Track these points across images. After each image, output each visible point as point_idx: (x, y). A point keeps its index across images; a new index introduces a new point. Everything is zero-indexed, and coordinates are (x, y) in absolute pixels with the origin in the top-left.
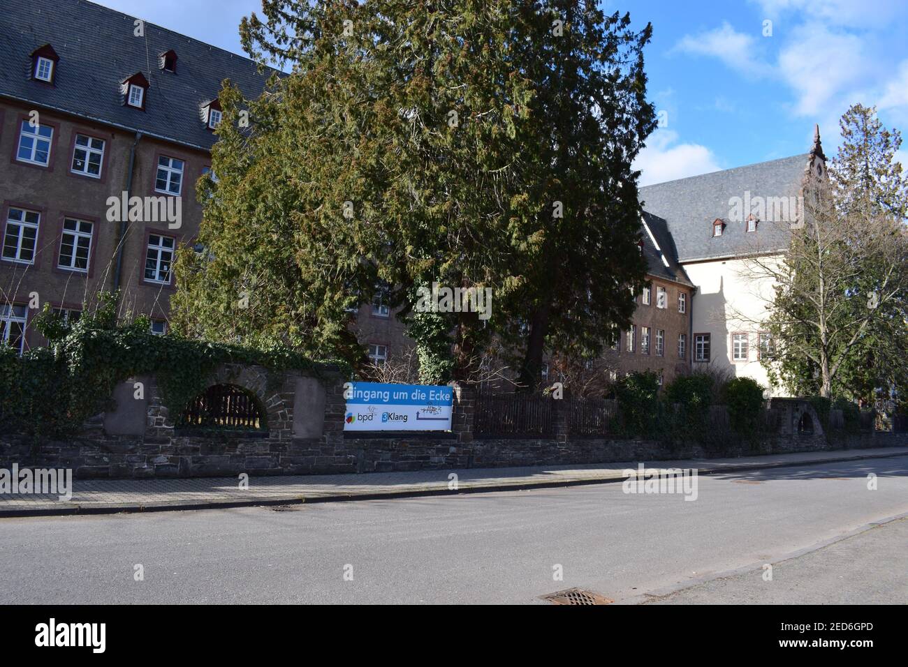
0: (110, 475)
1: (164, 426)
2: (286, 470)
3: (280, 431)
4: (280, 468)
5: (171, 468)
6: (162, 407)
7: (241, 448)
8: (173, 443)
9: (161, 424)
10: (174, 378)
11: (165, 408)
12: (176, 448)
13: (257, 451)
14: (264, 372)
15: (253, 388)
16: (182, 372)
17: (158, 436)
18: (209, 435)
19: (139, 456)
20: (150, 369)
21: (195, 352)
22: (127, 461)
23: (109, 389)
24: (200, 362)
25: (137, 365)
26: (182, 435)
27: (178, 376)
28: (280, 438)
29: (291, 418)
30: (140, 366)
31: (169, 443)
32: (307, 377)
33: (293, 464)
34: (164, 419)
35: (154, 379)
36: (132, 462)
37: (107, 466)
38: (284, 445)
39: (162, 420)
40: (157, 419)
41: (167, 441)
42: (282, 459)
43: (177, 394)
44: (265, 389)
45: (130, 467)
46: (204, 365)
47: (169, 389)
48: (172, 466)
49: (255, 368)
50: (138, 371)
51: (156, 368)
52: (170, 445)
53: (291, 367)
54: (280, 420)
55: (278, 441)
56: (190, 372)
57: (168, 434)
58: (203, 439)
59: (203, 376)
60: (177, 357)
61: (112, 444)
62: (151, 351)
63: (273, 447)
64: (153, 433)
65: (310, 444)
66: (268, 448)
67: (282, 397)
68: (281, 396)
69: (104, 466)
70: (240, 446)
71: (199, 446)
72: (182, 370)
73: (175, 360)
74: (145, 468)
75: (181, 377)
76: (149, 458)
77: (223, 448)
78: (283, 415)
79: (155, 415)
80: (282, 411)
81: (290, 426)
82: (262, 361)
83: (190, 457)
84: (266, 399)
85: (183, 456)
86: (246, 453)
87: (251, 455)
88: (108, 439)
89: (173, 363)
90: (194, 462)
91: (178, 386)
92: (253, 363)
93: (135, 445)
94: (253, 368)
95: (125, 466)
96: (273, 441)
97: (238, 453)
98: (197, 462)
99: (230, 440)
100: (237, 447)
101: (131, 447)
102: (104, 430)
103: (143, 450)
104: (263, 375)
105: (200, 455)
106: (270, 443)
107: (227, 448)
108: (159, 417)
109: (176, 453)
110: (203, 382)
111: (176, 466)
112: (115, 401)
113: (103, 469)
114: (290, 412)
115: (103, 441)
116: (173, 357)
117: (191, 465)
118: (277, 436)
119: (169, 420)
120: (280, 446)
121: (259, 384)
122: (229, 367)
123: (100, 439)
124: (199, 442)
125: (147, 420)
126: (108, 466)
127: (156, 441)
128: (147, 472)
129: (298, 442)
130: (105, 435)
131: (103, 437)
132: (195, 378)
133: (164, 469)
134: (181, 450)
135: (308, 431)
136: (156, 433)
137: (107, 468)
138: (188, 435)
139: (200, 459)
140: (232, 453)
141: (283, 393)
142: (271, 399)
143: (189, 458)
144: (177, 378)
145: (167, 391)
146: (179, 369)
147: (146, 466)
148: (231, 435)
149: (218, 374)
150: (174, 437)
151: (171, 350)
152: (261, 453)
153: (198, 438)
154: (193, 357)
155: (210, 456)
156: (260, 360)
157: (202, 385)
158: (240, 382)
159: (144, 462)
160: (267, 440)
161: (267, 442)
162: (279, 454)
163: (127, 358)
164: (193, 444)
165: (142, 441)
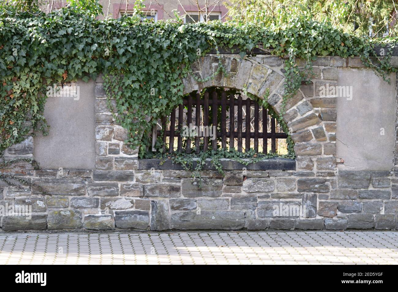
0: (49, 226)
1: (122, 154)
2: (329, 222)
3: (314, 159)
4: (318, 217)
5: (138, 216)
6: (116, 127)
7: (250, 187)
8: (138, 180)
9: (117, 153)
10: (128, 82)
11: (121, 127)
12: (144, 187)
13: (276, 192)
14: (279, 65)
15: (262, 91)
16: (139, 73)
17: (114, 169)
18: (192, 167)
19: (90, 200)
20: (91, 71)
21: (157, 40)
22: (72, 206)
23: (35, 103)
24: (166, 55)
25: (70, 67)
26: (149, 167)
27: (134, 78)
28: (315, 170)
29: (333, 138)
30: (73, 68)
31: (132, 180)
32: (358, 68)
33: (344, 211)
34: (121, 143)
35: (100, 85)
36: (79, 207)
37: (42, 214)
38: (323, 182)
39: (118, 145)
40: (111, 145)
41: (129, 177)
42: (320, 203)
43: (136, 106)
44: (283, 93)
45: (78, 215)
46: (174, 60)
47: (124, 100)
48: (140, 213)
49: (263, 58)
50: (74, 75)
51: (100, 69)
52: (134, 182)
53: (325, 53)
54: (313, 141)
55: (312, 174)
56: (152, 71)
57: (128, 166)
58: (183, 173)
59: (176, 76)
60: (126, 51)
61: (47, 181)
62: (87, 44)
63: (304, 185)
64: (107, 166)
65: (370, 180)
66: (295, 185)
67: (314, 103)
68: (312, 102)
69: (40, 214)
70: (246, 183)
71: (178, 184)
72: (139, 69)
73: (124, 54)
74: (98, 217)
75: (138, 80)
76: (104, 202)
77: (218, 187)
78: (319, 134)
79: (107, 138)
80: (316, 127)
81: (333, 151)
82: (271, 48)
83: (167, 200)
84: (285, 109)
85: (155, 199)
86: (258, 195)
87: (268, 197)
88: (40, 176)
89: (124, 60)
90: (173, 208)
91: (135, 94)
92: (256, 52)
93: (82, 182)
94: (258, 60)
95: (68, 213)
96: (302, 175)
97: (243, 193)
98: (177, 208)
99: (228, 175)
100: (241, 185)
101: (75, 186)
102: (34, 162)
103: (93, 190)
104: (277, 69)
105: (182, 197)
106: (298, 178)
107: (224, 186)
108: (114, 141)
109: (143, 194)
110: (175, 87)
111: (146, 214)
112: (44, 120)
113: (38, 217)
114: (332, 128)
115: (34, 177)
116: (121, 51)
117: (169, 213)
118: (308, 167)
119: (129, 146)
120: (317, 183)
121: (271, 84)
122: (216, 60)
123: (30, 174)
124: (180, 178)
125: (96, 146)
126: (46, 213)
127: (111, 177)
128: (101, 223)
129: (347, 176)
130: (37, 169)
131: (34, 172)
132: (161, 81)
133: (127, 218)
134: (152, 190)
135: (368, 158)
136: (112, 166)
137: (45, 217)
138: (159, 167)
139: (182, 202)
140: (233, 194)
141: (314, 97)
142: (295, 107)
143: (165, 202)
144: (133, 82)
145: (121, 102)
146: (134, 68)
147: (100, 214)
148: (230, 168)
149: (200, 73)
150: (139, 170)
151: (118, 40)
152: (283, 194)
153: (177, 172)
154: (154, 49)
155: (197, 199)
156: (268, 45)
157: (174, 91)
158: (237, 83)
159: (97, 207)
160: (292, 174)
161: (293, 177)
162: (314, 197)
163: (52, 58)
164: (168, 180)
165: (92, 177)
